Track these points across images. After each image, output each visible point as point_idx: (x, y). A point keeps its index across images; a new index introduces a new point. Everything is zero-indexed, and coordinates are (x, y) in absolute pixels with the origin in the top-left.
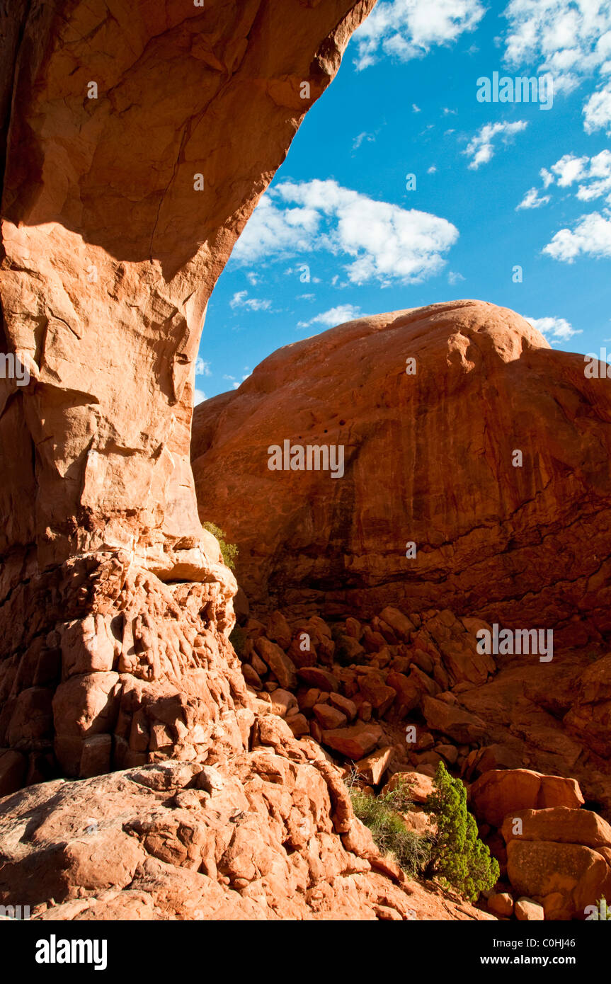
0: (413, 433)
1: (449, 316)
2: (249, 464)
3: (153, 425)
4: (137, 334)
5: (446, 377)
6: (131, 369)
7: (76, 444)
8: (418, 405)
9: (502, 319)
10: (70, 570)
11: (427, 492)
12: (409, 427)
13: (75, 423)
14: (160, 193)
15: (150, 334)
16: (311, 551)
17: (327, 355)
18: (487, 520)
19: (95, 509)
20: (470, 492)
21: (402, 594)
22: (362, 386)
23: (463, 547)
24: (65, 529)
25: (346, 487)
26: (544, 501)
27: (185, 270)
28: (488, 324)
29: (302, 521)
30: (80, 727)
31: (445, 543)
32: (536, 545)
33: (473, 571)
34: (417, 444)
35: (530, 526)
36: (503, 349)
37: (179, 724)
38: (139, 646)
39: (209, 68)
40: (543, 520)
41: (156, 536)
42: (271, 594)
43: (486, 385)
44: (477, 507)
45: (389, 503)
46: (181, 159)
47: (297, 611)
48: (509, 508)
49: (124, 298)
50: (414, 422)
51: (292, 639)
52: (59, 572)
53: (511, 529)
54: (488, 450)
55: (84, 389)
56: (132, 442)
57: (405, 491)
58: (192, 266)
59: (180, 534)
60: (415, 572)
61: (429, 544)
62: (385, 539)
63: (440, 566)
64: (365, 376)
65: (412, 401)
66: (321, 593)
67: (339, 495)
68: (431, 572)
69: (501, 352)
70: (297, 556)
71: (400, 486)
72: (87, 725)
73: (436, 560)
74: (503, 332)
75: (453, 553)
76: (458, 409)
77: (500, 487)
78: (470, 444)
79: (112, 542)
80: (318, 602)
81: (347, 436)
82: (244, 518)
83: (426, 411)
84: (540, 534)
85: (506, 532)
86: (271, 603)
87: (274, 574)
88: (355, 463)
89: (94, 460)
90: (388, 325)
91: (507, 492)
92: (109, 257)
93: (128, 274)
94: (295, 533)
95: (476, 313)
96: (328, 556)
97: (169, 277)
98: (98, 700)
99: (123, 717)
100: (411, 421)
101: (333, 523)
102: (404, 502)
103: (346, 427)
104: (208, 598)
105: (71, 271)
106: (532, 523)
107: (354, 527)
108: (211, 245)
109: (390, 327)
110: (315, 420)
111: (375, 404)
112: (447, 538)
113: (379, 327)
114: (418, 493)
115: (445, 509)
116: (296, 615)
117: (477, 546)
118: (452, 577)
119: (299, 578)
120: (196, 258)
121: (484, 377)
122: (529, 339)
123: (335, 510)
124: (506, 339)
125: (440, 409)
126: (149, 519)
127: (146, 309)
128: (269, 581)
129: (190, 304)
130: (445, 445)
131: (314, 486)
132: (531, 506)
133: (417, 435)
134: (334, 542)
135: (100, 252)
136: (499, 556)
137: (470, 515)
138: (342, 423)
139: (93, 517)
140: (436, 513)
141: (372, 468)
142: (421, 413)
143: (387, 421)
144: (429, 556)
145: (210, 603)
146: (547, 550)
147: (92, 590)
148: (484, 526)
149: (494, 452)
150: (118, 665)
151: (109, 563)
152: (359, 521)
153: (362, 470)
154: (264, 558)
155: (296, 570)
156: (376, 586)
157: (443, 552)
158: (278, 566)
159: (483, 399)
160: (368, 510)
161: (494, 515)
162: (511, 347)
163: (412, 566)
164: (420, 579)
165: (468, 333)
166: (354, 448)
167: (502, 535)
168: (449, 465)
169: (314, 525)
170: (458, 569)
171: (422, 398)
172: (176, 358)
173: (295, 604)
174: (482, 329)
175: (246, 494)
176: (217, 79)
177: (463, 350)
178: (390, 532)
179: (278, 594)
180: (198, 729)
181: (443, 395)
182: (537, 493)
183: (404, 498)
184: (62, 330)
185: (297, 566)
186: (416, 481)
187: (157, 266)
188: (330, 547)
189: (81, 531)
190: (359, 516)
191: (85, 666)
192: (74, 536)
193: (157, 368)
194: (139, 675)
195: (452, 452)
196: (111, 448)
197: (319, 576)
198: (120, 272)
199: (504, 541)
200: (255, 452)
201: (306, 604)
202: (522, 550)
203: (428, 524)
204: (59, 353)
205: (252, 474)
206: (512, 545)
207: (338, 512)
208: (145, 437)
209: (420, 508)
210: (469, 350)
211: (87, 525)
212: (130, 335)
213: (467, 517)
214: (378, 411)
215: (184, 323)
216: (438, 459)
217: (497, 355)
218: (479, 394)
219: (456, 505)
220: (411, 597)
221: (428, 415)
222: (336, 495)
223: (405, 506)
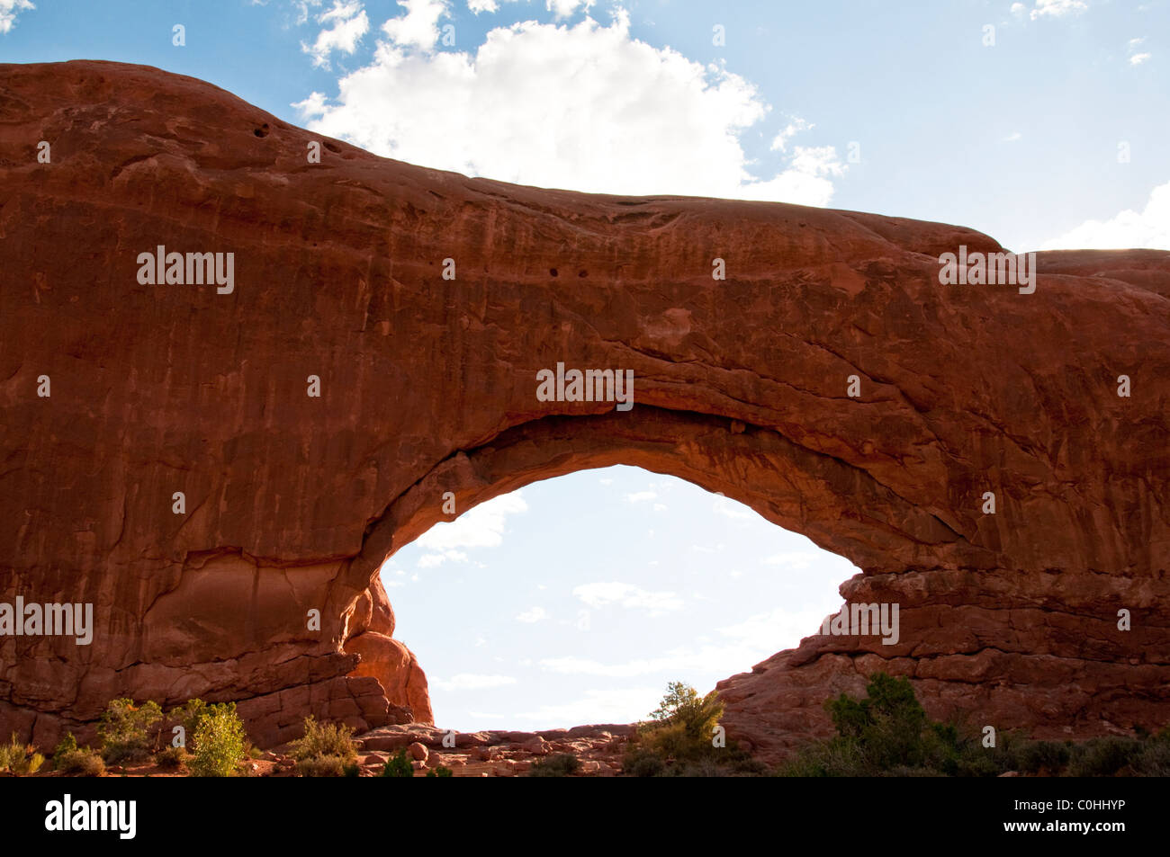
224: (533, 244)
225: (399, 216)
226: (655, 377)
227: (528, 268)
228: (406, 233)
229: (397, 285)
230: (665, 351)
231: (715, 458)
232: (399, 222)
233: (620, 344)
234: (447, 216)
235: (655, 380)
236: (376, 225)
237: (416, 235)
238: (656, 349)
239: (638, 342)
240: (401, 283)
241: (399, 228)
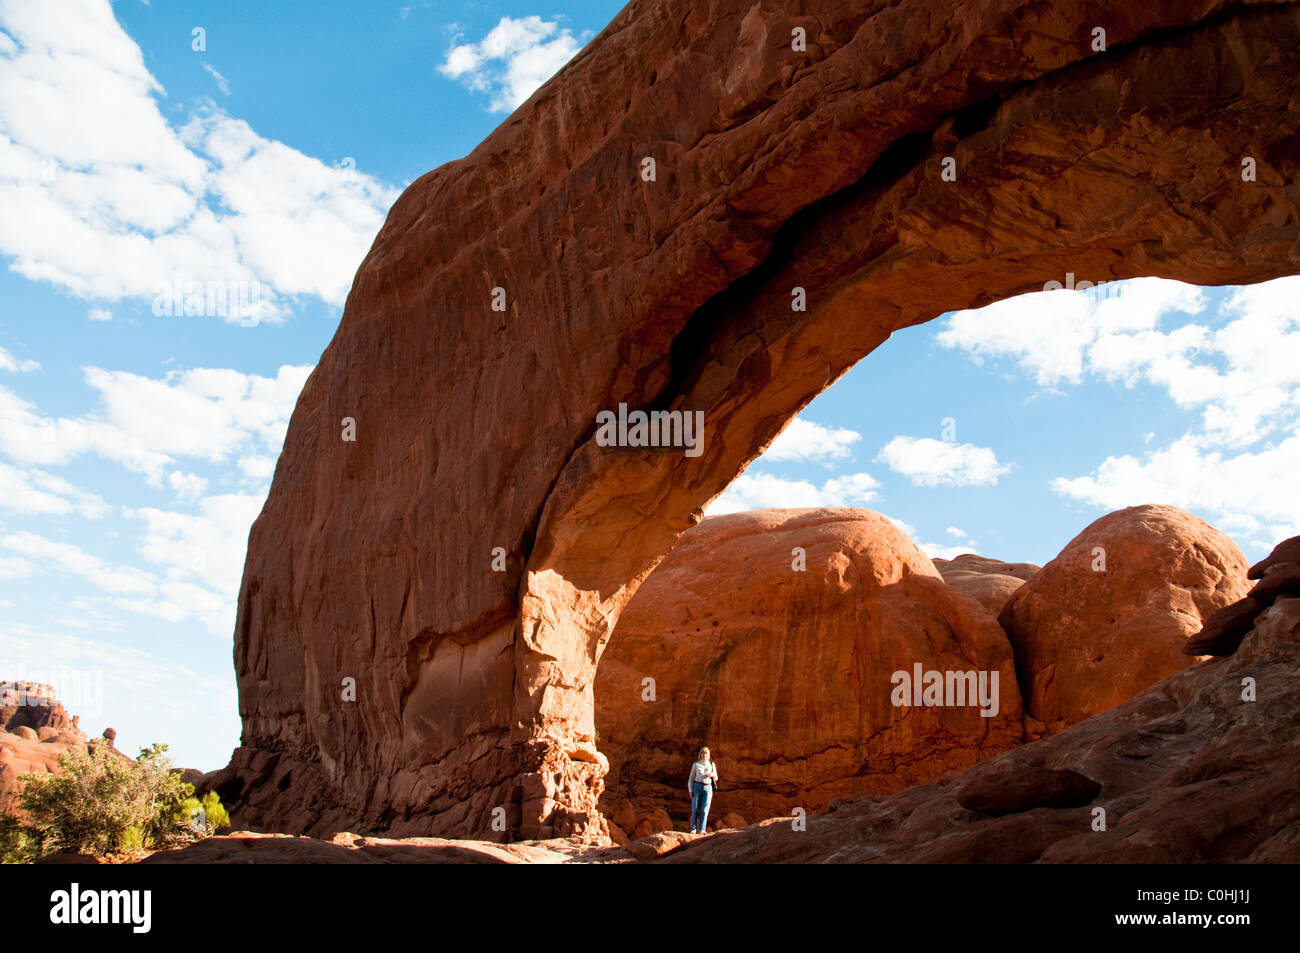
0: (783, 643)
1: (835, 530)
2: (619, 650)
3: (581, 674)
4: (582, 628)
5: (821, 595)
6: (575, 644)
7: (541, 680)
8: (791, 618)
9: (887, 542)
10: (531, 747)
11: (788, 704)
12: (780, 637)
13: (543, 670)
14: (604, 559)
15: (588, 627)
16: (666, 745)
17: (713, 547)
18: (843, 741)
19: (546, 716)
20: (831, 711)
21: (750, 803)
22: (740, 589)
23: (816, 764)
24: (529, 724)
25: (709, 688)
26: (901, 731)
27: (611, 598)
28: (872, 546)
29: (662, 715)
30: (538, 821)
31: (799, 758)
32: (888, 773)
33: (822, 790)
34: (786, 657)
35: (885, 752)
36: (881, 574)
37: (585, 824)
38: (566, 789)
39: (639, 513)
40: (897, 750)
41: (571, 733)
42: (622, 782)
43: (860, 607)
44: (836, 727)
45: (750, 710)
46: (618, 546)
47: (644, 803)
48: (867, 732)
49: (578, 609)
50: (785, 633)
51: (636, 827)
52: (521, 747)
53: (866, 754)
54: (855, 671)
55: (552, 654)
56: (569, 681)
57: (767, 700)
58: (615, 596)
59: (583, 733)
60: (766, 783)
61: (783, 756)
62: (741, 744)
63: (792, 780)
64: (746, 579)
65: (785, 614)
66: (670, 790)
67: (702, 696)
68: (783, 785)
69: (879, 576)
70: (653, 748)
71: (763, 695)
72: (542, 820)
73: (790, 773)
74: (884, 557)
75: (805, 770)
76: (830, 626)
77: (860, 709)
78: (838, 662)
79: (552, 734)
80: (667, 797)
81: (717, 639)
82: (608, 704)
83: (798, 625)
84: (894, 763)
85: (861, 756)
86: (620, 792)
87: (628, 763)
88: (721, 666)
89: (549, 690)
90: (778, 526)
91: (866, 716)
92: (574, 588)
93: (582, 598)
94: (653, 727)
95: (862, 533)
96: (682, 753)
97: (603, 600)
98: (547, 810)
99: (557, 820)
100: (781, 633)
101: (692, 722)
102: (765, 711)
103: (719, 629)
104: (592, 773)
105: (555, 595)
106: (887, 751)
107: (713, 729)
108: (627, 586)
109: (780, 528)
110: (690, 616)
111: (750, 610)
112: (802, 754)
113: (769, 527)
114: (780, 704)
115: (804, 724)
116: (642, 806)
117: (829, 766)
118: (802, 793)
119: (651, 771)
120: (618, 593)
121: (859, 600)
122: (911, 566)
123: (696, 709)
124: (886, 564)
125: (812, 625)
126: (570, 723)
127: (588, 615)
128: (622, 769)
129: (611, 614)
130: (813, 660)
131: (679, 683)
132: (887, 733)
133: (787, 647)
134: (690, 741)
135: (570, 585)
136: (849, 779)
137: (828, 734)
138: (715, 624)
139: (544, 720)
140: (795, 726)
141: (738, 673)
142: (793, 625)
143: (759, 629)
144: (782, 769)
145: (592, 776)
146: (897, 779)
147: (543, 759)
148: (840, 747)
149: (859, 675)
150: (556, 797)
151: (552, 746)
152: (718, 724)
153: (728, 673)
154: (621, 747)
155: (650, 762)
156: (727, 791)
157: (797, 766)
158: (632, 757)
159: (855, 619)
160: (728, 715)
161: (851, 738)
162: (890, 573)
163: (764, 776)
164: (771, 790)
165: (850, 554)
166: (723, 651)
167: (856, 758)
168: (814, 682)
169: (673, 721)
170: (808, 786)
171: (796, 611)
172: (599, 641)
173: (643, 796)
174: (865, 551)
175: (611, 681)
176: (642, 518)
177: (842, 569)
178: (746, 739)
179: (629, 783)
180: (592, 828)
181: (817, 612)
182: (896, 721)
183: (765, 706)
184: (547, 626)
185: (650, 759)
186: (780, 692)
187: (597, 594)
188: (686, 745)
189: (537, 726)
190: (718, 719)
191: (543, 795)
192: (533, 728)
193: (589, 645)
194: (564, 803)
195: (819, 668)
196: (559, 684)
197: (671, 772)
198: (579, 596)
199: (857, 765)
200: (626, 639)
201: (654, 798)
202: (874, 776)
203: (786, 737)
204: (543, 636)
205: (620, 661)
206: (864, 770)
207: (699, 712)
208: (577, 680)
209: (780, 720)
210: (848, 570)
211: (540, 723)
212: (578, 627)
213: (825, 735)
214: (752, 617)
215: (606, 624)
216: (804, 673)
217: (875, 578)
218: (852, 614)
219: (816, 721)
220: (760, 807)
221: (800, 629)
222: (699, 693)
223: (766, 714)
224: (595, 93)
225: (490, 176)
226: (760, 150)
227: (606, 126)
228: (504, 188)
229: (505, 252)
230: (752, 96)
231: (964, 218)
232: (493, 182)
233: (709, 137)
234: (526, 137)
235: (765, 154)
236: (481, 201)
237: (513, 182)
238: (743, 104)
239: (722, 114)
240: (508, 247)
241: (498, 188)
